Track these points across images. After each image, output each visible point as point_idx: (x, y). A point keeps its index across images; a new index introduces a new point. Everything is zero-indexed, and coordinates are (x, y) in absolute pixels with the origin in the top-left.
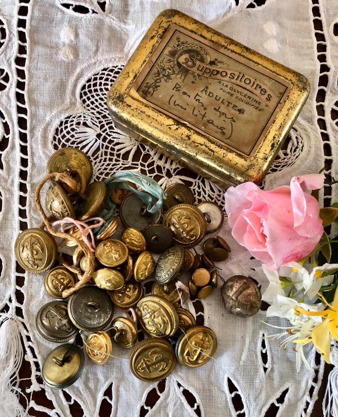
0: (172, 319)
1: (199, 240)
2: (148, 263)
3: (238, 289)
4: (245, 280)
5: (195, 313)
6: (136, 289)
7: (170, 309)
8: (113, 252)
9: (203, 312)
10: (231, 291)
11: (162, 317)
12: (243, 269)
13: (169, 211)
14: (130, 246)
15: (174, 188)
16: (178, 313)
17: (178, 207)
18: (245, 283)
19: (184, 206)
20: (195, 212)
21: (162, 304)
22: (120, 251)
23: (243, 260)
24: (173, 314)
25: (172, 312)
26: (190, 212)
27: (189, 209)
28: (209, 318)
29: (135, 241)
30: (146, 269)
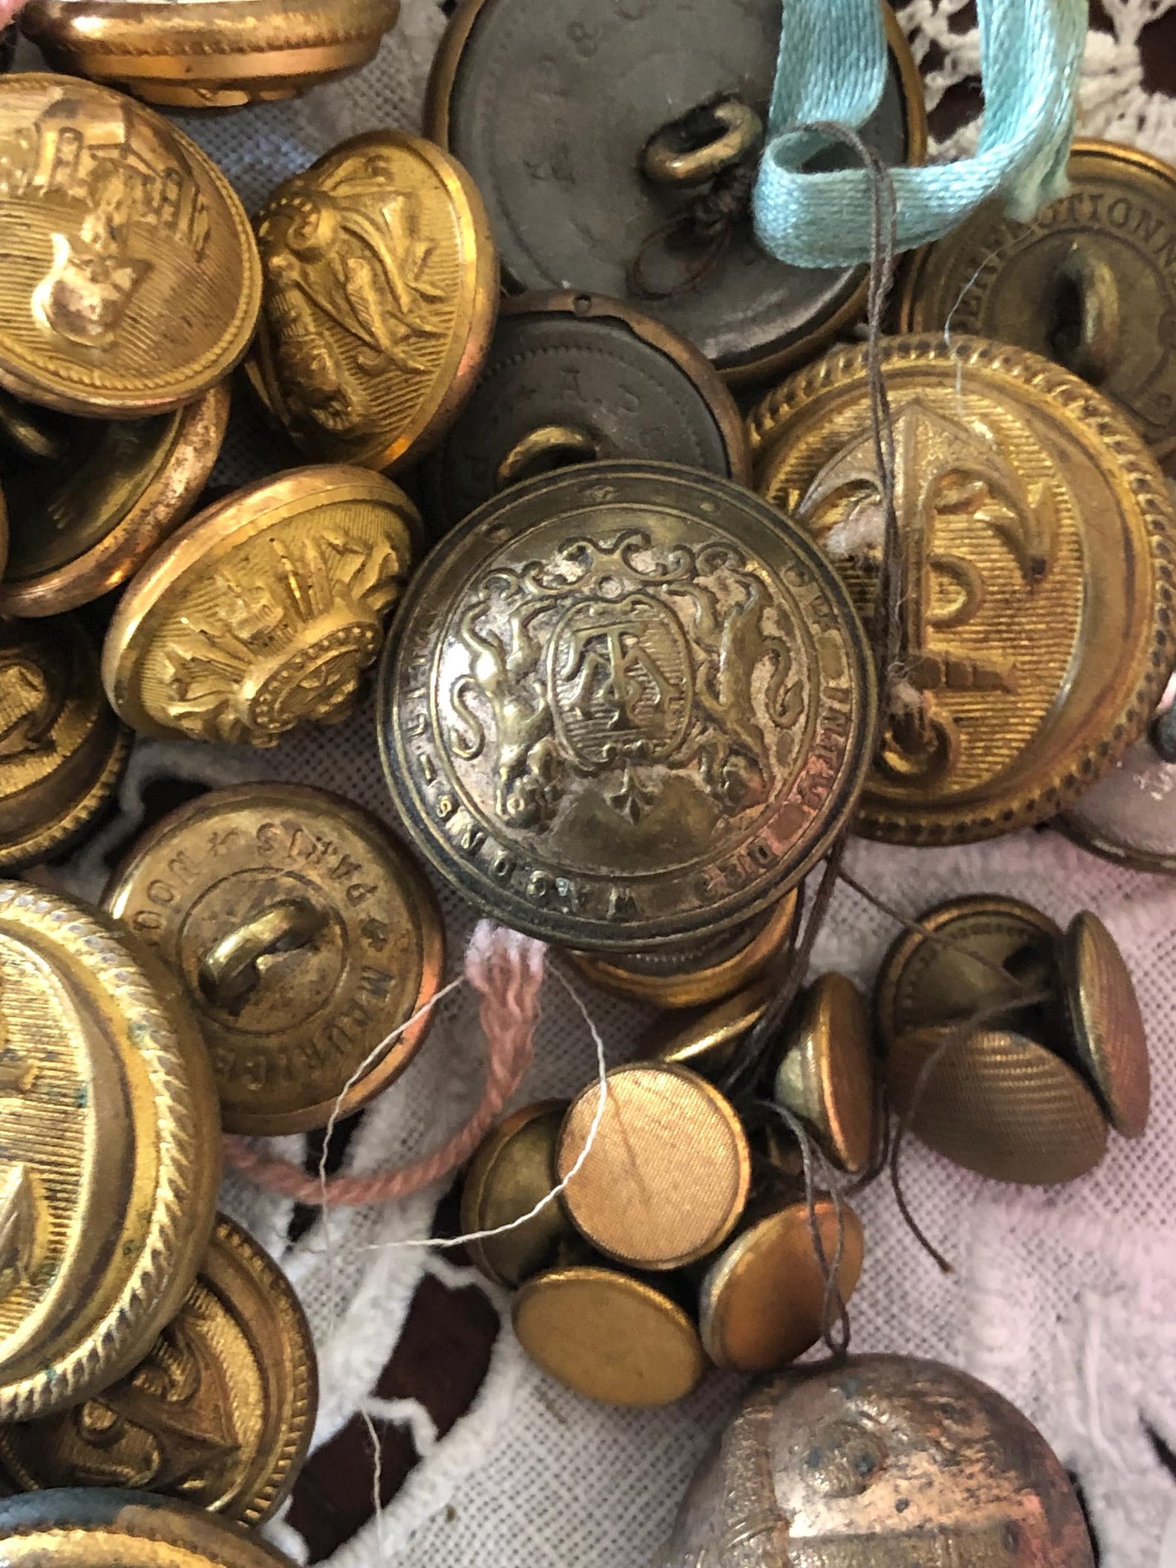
0: (110, 1276)
1: (947, 821)
2: (328, 607)
3: (919, 1532)
4: (1032, 1503)
5: (371, 1375)
6: (41, 743)
7: (167, 1172)
8: (90, 228)
9: (444, 1426)
10: (841, 1493)
11: (40, 1191)
12: (1080, 1369)
13: (923, 349)
14: (295, 297)
15: (1128, 184)
16: (205, 1281)
17: (1030, 374)
18: (1012, 1532)
19: (1089, 412)
20: (1130, 558)
21: (134, 1076)
22: (164, 281)
23: (1145, 1299)
24: (154, 1241)
25: (160, 1216)
26: (1093, 519)
27: (1106, 476)
28: (451, 1514)
29: (384, 285)
30: (263, 643)
